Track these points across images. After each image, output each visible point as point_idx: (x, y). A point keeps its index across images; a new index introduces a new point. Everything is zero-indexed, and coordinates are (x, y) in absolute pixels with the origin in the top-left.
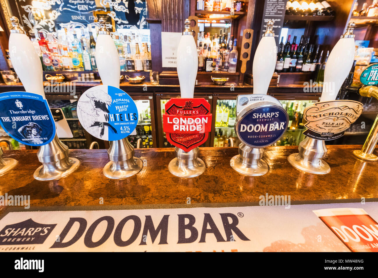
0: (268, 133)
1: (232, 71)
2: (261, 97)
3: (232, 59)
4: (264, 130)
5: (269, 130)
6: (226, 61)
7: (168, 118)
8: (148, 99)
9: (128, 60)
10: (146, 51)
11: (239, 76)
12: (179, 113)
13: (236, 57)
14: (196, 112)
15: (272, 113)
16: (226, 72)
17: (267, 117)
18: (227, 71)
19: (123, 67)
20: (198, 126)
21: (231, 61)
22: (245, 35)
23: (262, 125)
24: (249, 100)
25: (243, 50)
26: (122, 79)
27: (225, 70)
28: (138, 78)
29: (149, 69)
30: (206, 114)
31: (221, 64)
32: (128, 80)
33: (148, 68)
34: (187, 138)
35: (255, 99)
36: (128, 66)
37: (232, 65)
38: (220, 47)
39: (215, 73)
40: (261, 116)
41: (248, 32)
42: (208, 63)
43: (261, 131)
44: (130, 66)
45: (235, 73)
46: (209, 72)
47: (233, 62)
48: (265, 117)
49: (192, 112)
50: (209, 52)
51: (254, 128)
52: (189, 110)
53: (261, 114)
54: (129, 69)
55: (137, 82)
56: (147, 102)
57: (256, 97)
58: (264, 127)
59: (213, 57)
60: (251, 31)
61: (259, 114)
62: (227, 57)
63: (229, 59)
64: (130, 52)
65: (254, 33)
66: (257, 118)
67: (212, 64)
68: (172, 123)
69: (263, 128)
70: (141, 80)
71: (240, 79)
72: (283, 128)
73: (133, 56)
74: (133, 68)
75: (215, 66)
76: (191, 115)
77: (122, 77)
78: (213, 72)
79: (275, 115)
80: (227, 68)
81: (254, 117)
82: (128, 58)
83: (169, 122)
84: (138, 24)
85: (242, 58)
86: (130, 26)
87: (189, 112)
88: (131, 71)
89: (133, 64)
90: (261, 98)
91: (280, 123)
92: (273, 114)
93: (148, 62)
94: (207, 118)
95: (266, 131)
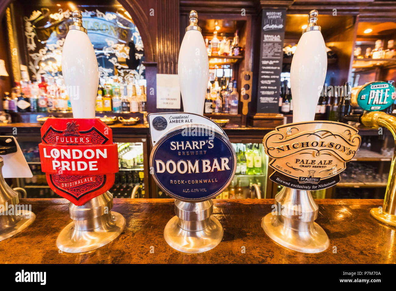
0: (201, 175)
1: (234, 112)
2: (186, 117)
3: (233, 101)
4: (193, 171)
5: (202, 171)
6: (227, 103)
7: (45, 149)
8: (141, 141)
9: (123, 101)
10: (143, 93)
11: (241, 118)
12: (59, 140)
13: (237, 98)
14: (84, 140)
15: (201, 142)
16: (227, 114)
17: (194, 148)
18: (229, 113)
19: (118, 109)
20: (90, 163)
21: (232, 103)
22: (245, 77)
23: (189, 162)
24: (168, 121)
25: (244, 92)
26: (116, 120)
27: (226, 112)
28: (132, 120)
29: (145, 111)
30: (104, 143)
31: (220, 106)
32: (121, 122)
33: (144, 109)
34: (76, 183)
35: (178, 120)
36: (123, 107)
37: (233, 107)
38: (221, 89)
39: (214, 115)
40: (183, 145)
41: (247, 74)
42: (207, 104)
43: (190, 172)
44: (125, 107)
45: (236, 115)
46: (208, 113)
47: (234, 104)
48: (191, 148)
49: (79, 140)
50: (208, 93)
51: (177, 167)
52: (73, 137)
53: (183, 143)
54: (124, 111)
55: (131, 123)
56: (140, 145)
57: (178, 118)
58: (193, 164)
59: (213, 99)
60: (251, 74)
61: (180, 143)
62: (227, 99)
63: (230, 101)
64: (126, 94)
65: (254, 75)
66: (178, 149)
67: (212, 105)
68: (49, 157)
69: (192, 167)
70: (135, 122)
71: (243, 121)
72: (228, 168)
73: (129, 97)
74: (129, 109)
75: (214, 108)
76: (77, 144)
77: (115, 119)
78: (213, 113)
79: (207, 144)
80: (229, 110)
81: (173, 148)
82: (124, 100)
83: (46, 156)
84: (138, 68)
85: (242, 100)
86: (129, 70)
87: (73, 140)
88: (126, 112)
89: (128, 105)
90: (187, 119)
91: (221, 160)
92: (203, 143)
93: (144, 104)
94: (105, 150)
95: (197, 171)
